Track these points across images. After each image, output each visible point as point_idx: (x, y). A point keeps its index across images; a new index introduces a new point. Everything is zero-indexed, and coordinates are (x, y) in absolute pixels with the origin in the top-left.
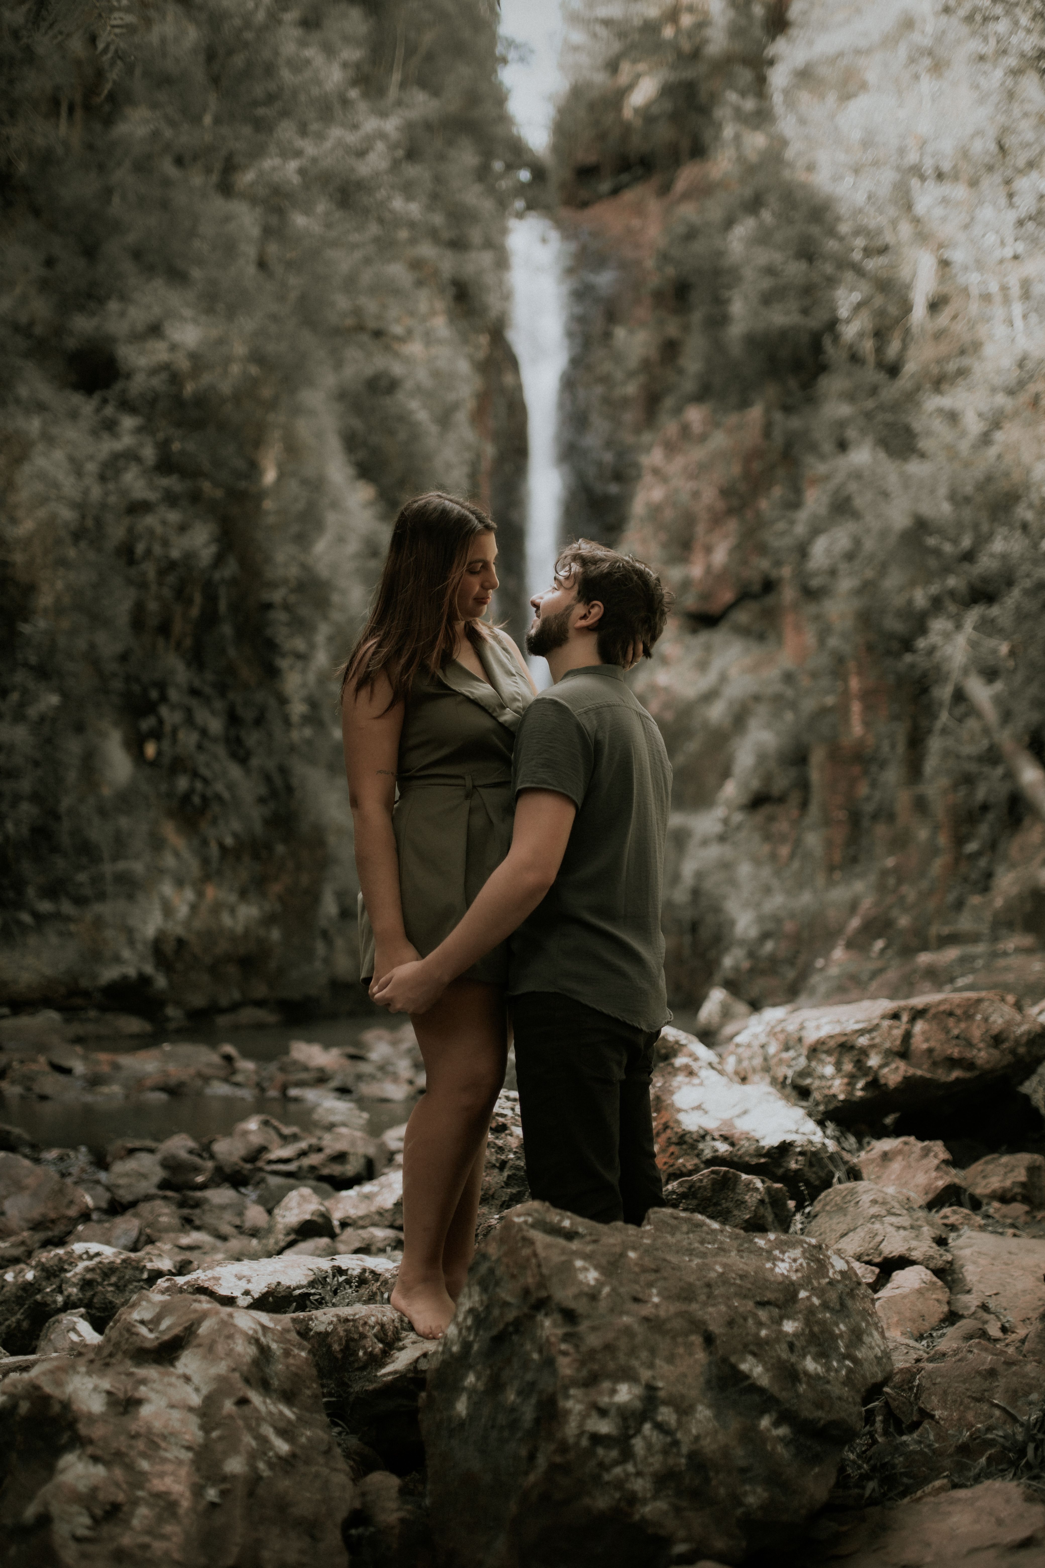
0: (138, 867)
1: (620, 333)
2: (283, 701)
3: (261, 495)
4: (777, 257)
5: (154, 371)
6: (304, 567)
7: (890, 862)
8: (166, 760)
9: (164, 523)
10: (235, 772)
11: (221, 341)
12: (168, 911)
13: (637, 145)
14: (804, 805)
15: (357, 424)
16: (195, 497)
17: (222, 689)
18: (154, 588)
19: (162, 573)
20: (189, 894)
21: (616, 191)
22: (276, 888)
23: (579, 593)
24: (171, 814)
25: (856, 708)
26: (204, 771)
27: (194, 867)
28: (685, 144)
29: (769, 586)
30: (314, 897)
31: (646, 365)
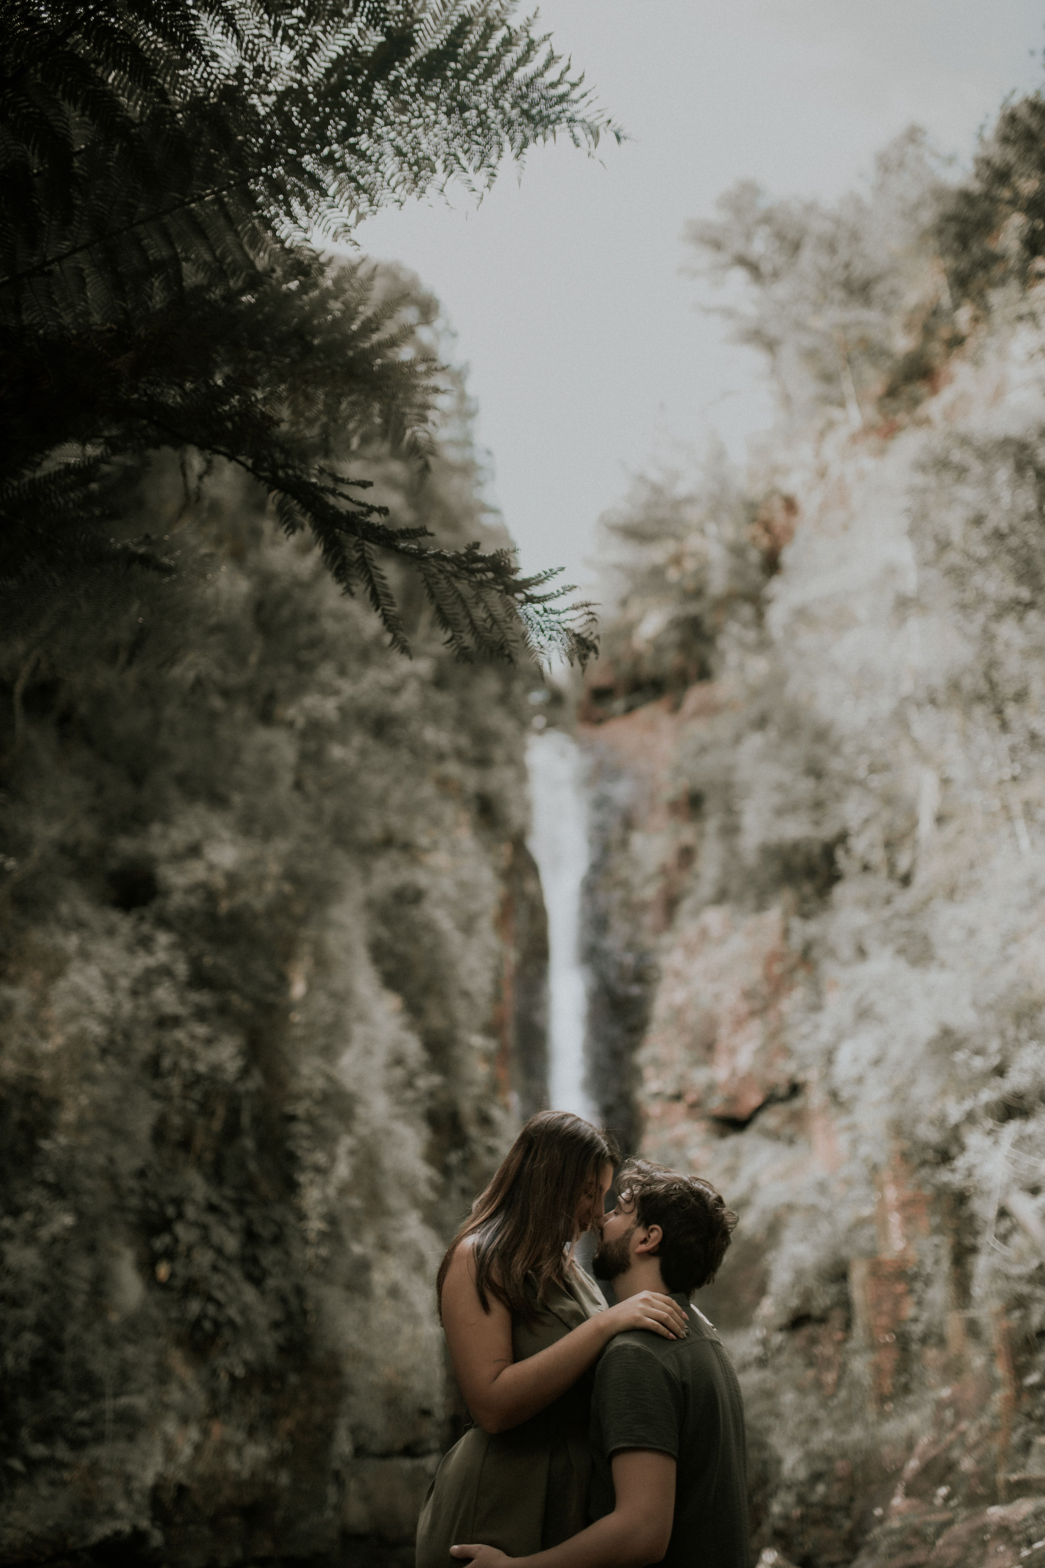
0: (140, 1403)
1: (638, 841)
2: (302, 1217)
3: (290, 1007)
4: (786, 776)
5: (191, 890)
6: (329, 1078)
7: (945, 1393)
8: (178, 1283)
9: (193, 1037)
10: (250, 1294)
11: (256, 861)
12: (170, 1453)
13: (647, 669)
14: (848, 1325)
15: (384, 933)
16: (223, 1010)
17: (241, 1205)
18: (178, 1102)
19: (188, 1086)
20: (194, 1433)
21: (630, 709)
22: (287, 1424)
23: (638, 1216)
24: (179, 1342)
25: (895, 1219)
26: (219, 1295)
27: (201, 1401)
28: (693, 669)
29: (795, 1089)
30: (327, 1433)
31: (664, 871)
